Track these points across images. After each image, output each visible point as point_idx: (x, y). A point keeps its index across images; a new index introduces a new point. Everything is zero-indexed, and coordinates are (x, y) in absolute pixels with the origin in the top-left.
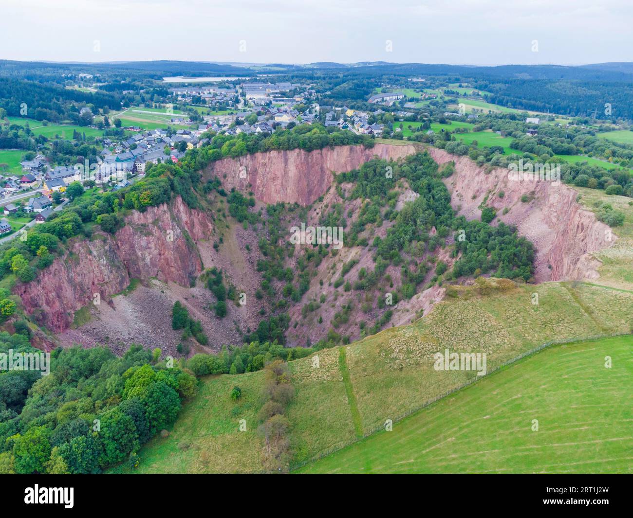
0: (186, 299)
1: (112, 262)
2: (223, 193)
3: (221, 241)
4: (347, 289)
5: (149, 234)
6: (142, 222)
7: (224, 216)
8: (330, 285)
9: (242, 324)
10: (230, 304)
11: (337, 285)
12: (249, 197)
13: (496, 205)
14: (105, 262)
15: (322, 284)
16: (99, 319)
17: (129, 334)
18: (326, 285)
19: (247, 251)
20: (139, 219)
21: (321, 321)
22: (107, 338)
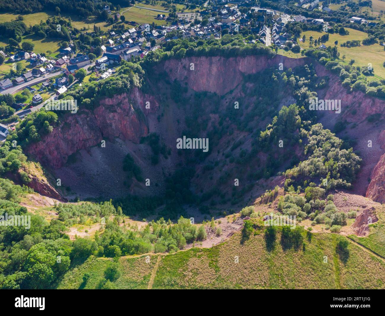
0: (135, 152)
1: (91, 128)
2: (168, 83)
3: (163, 115)
4: (231, 162)
5: (115, 111)
6: (111, 103)
7: (167, 98)
8: (223, 154)
9: (166, 170)
10: (161, 157)
11: (227, 157)
12: (184, 86)
13: (348, 120)
14: (87, 127)
15: (219, 152)
16: (81, 161)
17: (97, 172)
18: (221, 154)
19: (177, 123)
20: (109, 102)
21: (211, 178)
22: (84, 173)
